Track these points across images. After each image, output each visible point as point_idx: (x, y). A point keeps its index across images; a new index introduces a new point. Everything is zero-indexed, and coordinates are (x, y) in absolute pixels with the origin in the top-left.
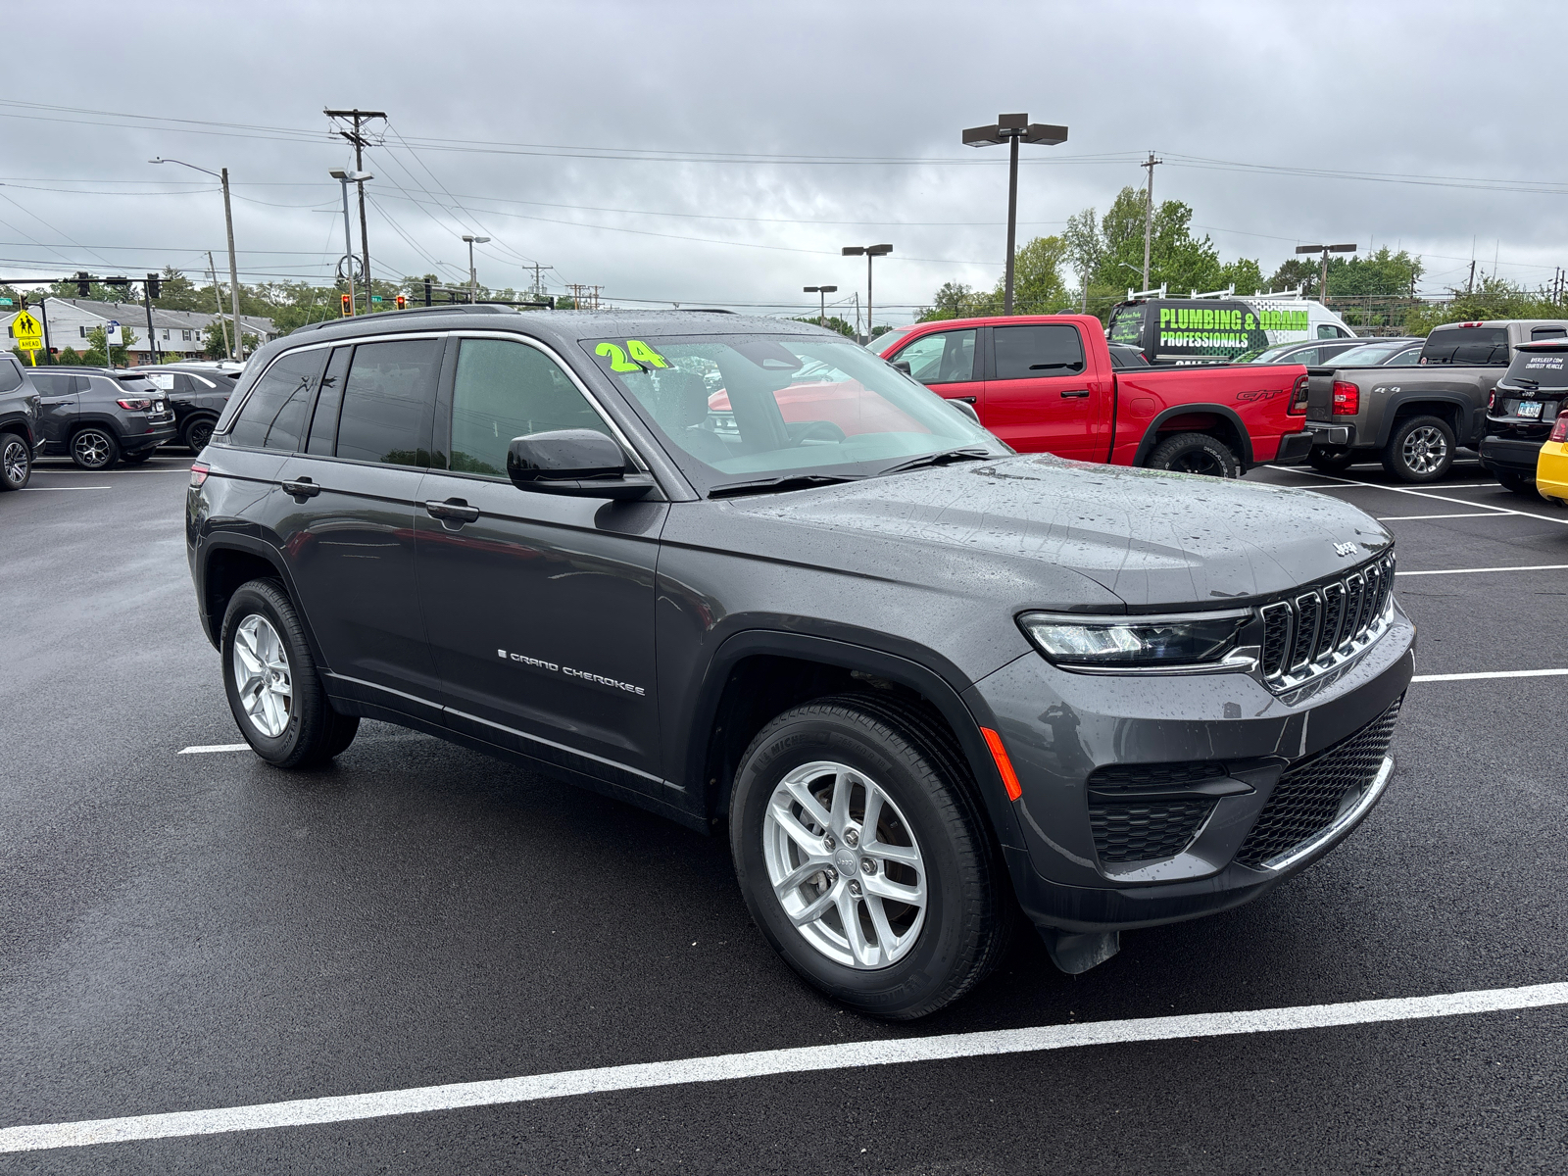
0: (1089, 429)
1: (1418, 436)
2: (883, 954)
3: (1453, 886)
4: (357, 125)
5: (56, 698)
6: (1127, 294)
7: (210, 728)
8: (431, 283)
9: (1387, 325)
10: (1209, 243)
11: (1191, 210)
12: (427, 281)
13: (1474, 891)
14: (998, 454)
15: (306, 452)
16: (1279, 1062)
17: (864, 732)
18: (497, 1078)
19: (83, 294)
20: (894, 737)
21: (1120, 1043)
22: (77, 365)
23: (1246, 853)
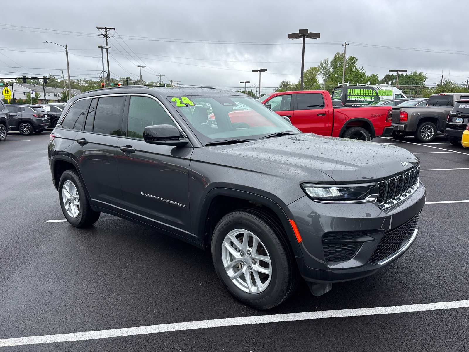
0: (325, 125)
1: (426, 128)
2: (258, 289)
3: (436, 268)
4: (106, 32)
5: (10, 205)
6: (337, 84)
7: (56, 215)
8: (128, 80)
9: (416, 94)
10: (363, 69)
11: (357, 59)
12: (127, 79)
13: (442, 270)
14: (297, 133)
15: (84, 131)
16: (382, 324)
17: (253, 220)
18: (137, 327)
19: (24, 82)
20: (262, 222)
21: (332, 318)
22: (22, 103)
23: (372, 259)
